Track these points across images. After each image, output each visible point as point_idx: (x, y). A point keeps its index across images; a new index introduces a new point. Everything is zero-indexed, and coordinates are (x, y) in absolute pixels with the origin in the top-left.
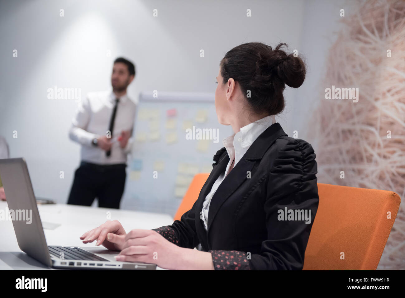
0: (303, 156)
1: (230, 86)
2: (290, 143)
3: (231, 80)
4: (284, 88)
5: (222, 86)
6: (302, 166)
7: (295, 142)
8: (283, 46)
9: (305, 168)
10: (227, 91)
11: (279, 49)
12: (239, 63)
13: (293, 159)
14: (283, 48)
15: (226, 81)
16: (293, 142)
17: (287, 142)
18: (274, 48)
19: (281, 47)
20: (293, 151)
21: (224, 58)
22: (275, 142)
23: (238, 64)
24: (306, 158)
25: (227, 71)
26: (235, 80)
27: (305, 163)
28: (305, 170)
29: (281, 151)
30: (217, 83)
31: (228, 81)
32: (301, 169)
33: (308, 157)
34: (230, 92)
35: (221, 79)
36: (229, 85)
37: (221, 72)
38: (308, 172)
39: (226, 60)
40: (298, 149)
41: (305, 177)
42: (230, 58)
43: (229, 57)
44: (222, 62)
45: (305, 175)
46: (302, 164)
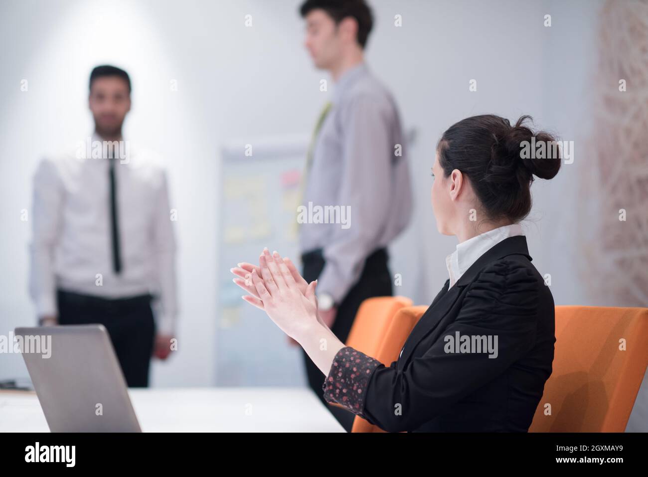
1: (456, 180)
3: (457, 172)
4: (533, 181)
5: (443, 180)
8: (526, 120)
10: (450, 187)
11: (521, 125)
12: (466, 148)
14: (526, 124)
15: (448, 174)
18: (513, 124)
19: (523, 121)
21: (442, 140)
23: (465, 150)
25: (448, 160)
26: (462, 172)
30: (433, 175)
31: (451, 174)
34: (456, 189)
35: (440, 171)
36: (454, 180)
37: (439, 161)
39: (446, 143)
42: (451, 141)
43: (449, 139)
44: (439, 145)
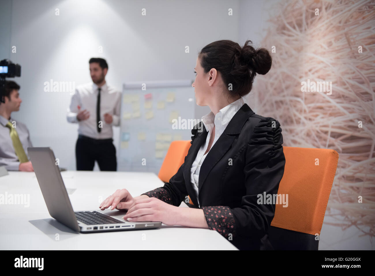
0: (274, 130)
2: (263, 121)
3: (214, 70)
5: (203, 75)
6: (273, 138)
7: (266, 120)
9: (275, 140)
10: (209, 79)
13: (266, 133)
15: (207, 71)
16: (265, 120)
17: (260, 120)
20: (266, 127)
22: (248, 120)
24: (276, 132)
26: (217, 70)
27: (276, 136)
28: (276, 141)
29: (256, 127)
31: (209, 71)
32: (272, 140)
33: (277, 130)
37: (201, 64)
38: (277, 142)
39: (206, 54)
40: (269, 125)
41: (276, 146)
43: (208, 52)
45: (276, 145)
46: (273, 137)
